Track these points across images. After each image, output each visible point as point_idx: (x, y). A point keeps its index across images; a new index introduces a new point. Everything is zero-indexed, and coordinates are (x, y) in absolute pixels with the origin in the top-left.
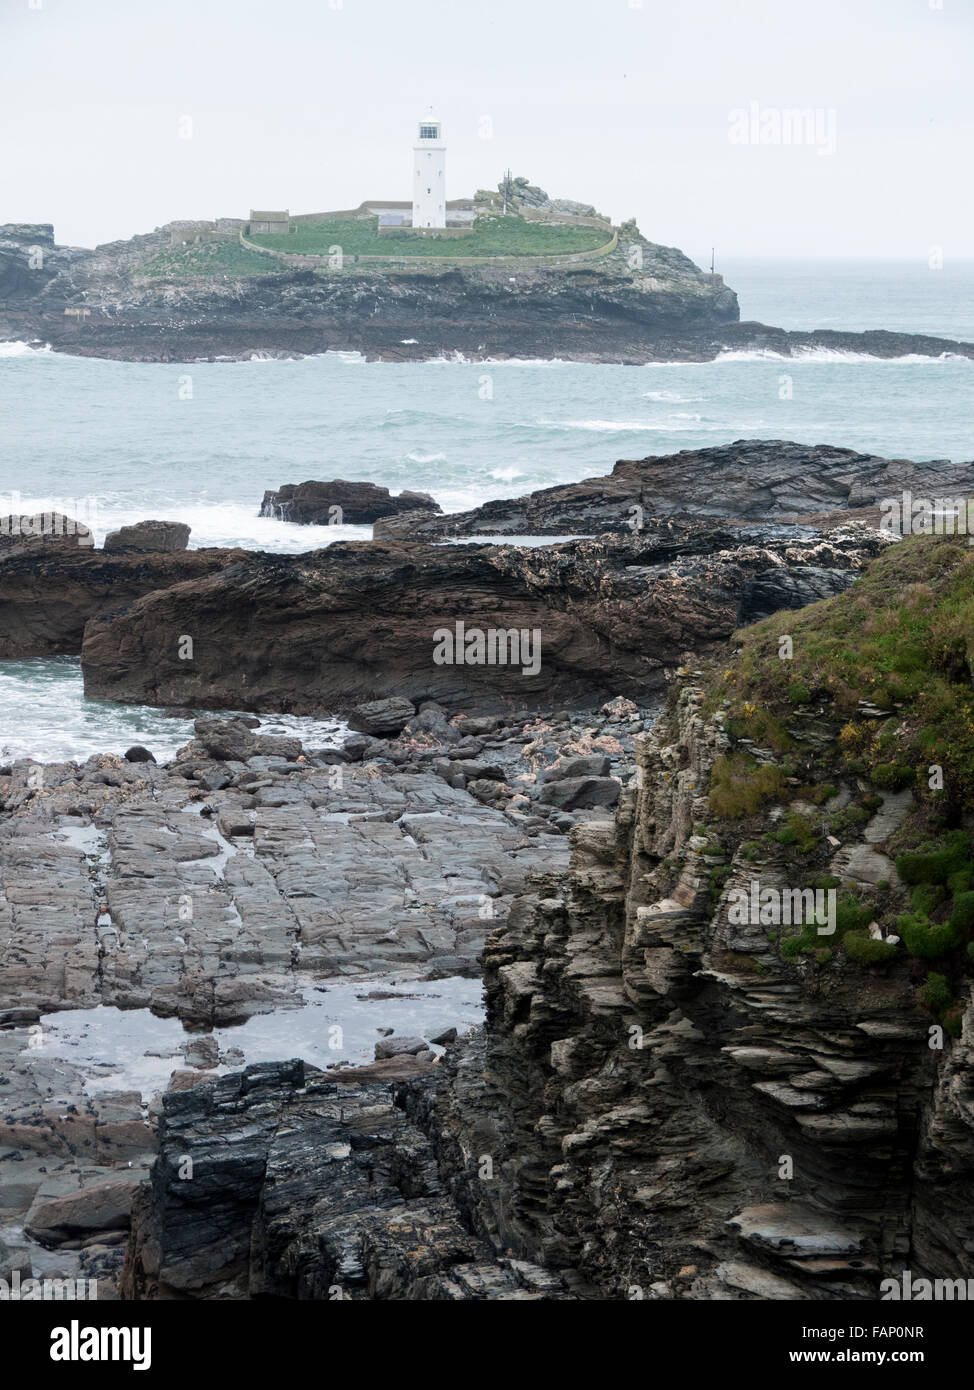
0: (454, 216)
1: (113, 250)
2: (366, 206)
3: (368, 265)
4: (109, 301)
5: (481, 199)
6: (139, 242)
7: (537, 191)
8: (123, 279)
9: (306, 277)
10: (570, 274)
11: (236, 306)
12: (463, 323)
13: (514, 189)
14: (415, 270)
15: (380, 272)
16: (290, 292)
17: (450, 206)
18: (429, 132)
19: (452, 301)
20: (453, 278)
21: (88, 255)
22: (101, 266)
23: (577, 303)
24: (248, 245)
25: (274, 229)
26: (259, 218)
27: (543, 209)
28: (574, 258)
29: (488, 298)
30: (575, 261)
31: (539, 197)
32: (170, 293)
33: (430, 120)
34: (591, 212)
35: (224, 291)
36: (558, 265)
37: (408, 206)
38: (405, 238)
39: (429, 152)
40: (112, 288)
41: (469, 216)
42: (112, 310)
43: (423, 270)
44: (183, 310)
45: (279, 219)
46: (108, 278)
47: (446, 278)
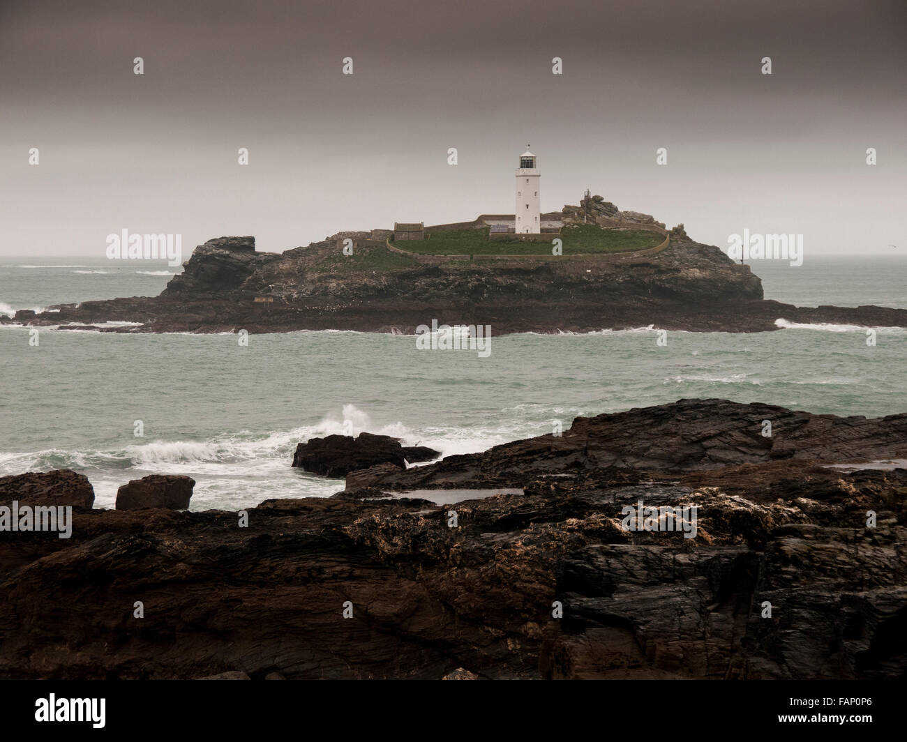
0: (546, 225)
1: (295, 254)
2: (482, 218)
3: (480, 261)
4: (290, 291)
5: (568, 211)
6: (314, 247)
7: (610, 205)
8: (300, 275)
9: (434, 271)
10: (633, 266)
11: (381, 293)
12: (551, 304)
13: (593, 204)
14: (515, 265)
15: (488, 267)
16: (421, 283)
17: (544, 217)
18: (527, 163)
19: (543, 288)
20: (544, 270)
21: (275, 258)
22: (285, 266)
23: (637, 287)
24: (393, 248)
25: (412, 236)
26: (401, 228)
27: (614, 219)
28: (636, 255)
29: (570, 285)
30: (636, 257)
31: (611, 209)
32: (333, 284)
33: (528, 154)
34: (651, 219)
35: (373, 283)
36: (625, 259)
37: (512, 218)
38: (511, 241)
39: (527, 178)
40: (292, 282)
41: (558, 225)
42: (289, 298)
43: (521, 265)
44: (342, 297)
45: (417, 229)
46: (290, 274)
47: (538, 271)
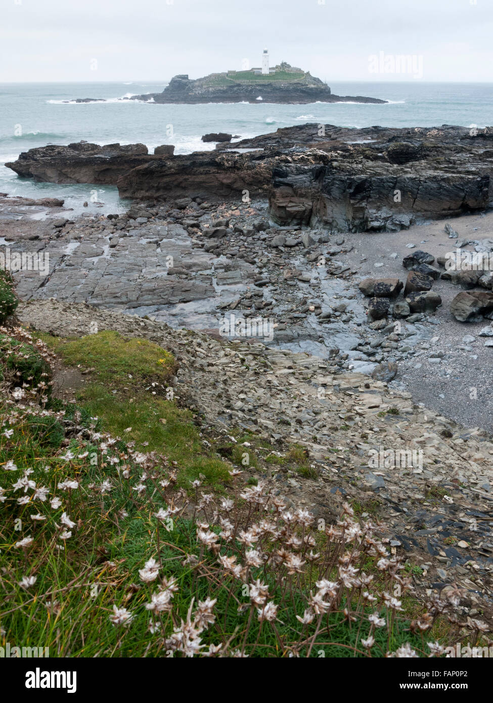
0: (271, 71)
1: (200, 80)
2: (253, 69)
3: (252, 82)
4: (198, 91)
5: (277, 67)
6: (205, 78)
7: (289, 65)
8: (201, 86)
9: (239, 85)
10: (295, 84)
11: (224, 92)
12: (272, 95)
13: (284, 65)
14: (261, 83)
15: (254, 84)
16: (235, 89)
17: (270, 69)
18: (265, 52)
19: (270, 90)
20: (270, 85)
21: (194, 81)
22: (197, 84)
23: (296, 90)
24: (227, 78)
25: (233, 75)
26: (230, 72)
27: (290, 69)
28: (296, 80)
29: (277, 89)
30: (296, 81)
31: (289, 66)
32: (211, 89)
33: (266, 49)
34: (300, 70)
35: (222, 89)
36: (293, 82)
37: (261, 69)
38: (260, 76)
39: (265, 56)
40: (199, 88)
41: (274, 71)
42: (198, 93)
43: (264, 83)
44: (213, 93)
45: (234, 72)
46: (199, 86)
47: (268, 85)
